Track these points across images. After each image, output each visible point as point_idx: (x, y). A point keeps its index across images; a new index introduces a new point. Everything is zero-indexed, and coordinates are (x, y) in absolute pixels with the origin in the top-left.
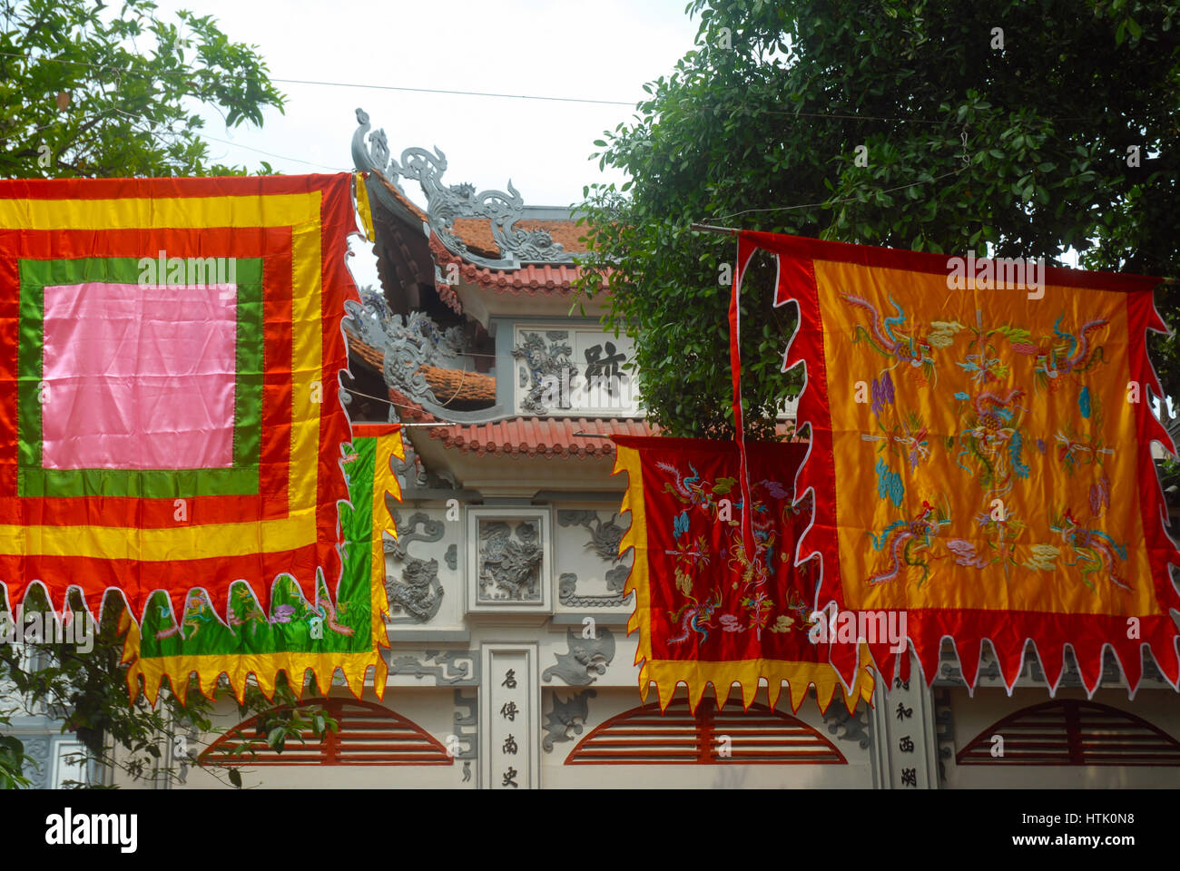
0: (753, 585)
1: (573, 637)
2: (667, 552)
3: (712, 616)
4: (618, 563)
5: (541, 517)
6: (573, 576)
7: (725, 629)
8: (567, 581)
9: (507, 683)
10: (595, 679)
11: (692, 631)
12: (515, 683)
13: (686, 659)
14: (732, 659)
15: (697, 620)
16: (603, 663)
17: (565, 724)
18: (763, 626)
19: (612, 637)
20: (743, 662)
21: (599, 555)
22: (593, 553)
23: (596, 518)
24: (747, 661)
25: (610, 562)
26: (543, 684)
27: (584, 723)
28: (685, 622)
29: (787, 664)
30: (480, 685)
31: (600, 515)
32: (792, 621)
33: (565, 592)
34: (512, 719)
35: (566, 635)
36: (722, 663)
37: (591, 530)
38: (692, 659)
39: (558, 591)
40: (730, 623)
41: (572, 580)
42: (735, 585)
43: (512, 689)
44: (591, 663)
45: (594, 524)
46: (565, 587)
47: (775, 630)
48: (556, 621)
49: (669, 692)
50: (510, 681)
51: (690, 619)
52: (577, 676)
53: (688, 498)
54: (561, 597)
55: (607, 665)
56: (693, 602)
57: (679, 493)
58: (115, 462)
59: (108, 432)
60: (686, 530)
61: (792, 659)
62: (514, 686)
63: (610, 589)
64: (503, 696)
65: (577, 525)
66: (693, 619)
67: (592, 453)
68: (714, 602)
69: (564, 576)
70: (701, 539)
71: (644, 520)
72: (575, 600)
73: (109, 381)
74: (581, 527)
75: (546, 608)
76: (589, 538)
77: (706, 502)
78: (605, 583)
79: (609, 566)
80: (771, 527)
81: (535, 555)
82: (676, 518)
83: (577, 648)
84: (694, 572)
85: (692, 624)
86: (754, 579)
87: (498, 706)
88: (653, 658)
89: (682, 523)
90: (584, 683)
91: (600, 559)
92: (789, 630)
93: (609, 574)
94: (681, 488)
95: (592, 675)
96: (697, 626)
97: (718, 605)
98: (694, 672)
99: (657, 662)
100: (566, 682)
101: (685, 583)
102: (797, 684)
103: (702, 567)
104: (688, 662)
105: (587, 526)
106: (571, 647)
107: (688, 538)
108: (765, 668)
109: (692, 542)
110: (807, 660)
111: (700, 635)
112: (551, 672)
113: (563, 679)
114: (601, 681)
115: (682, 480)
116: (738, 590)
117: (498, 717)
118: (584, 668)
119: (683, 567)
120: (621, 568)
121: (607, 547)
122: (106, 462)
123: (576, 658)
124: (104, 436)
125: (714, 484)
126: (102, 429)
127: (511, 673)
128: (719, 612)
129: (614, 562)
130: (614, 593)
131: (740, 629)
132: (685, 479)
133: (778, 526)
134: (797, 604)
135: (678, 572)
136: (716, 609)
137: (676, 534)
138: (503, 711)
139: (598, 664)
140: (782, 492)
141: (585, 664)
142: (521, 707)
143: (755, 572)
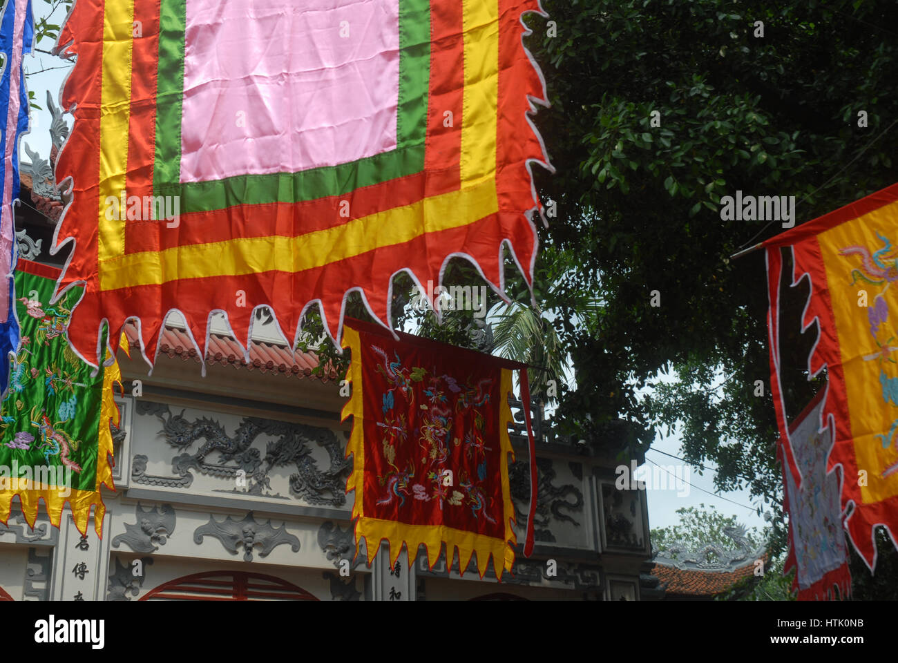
0: (437, 462)
1: (142, 510)
2: (378, 424)
3: (408, 484)
4: (183, 451)
5: (125, 404)
6: (145, 457)
7: (416, 497)
8: (140, 462)
9: (80, 545)
10: (157, 548)
11: (394, 496)
12: (88, 546)
13: (389, 519)
14: (420, 524)
15: (398, 486)
16: (165, 535)
17: (124, 586)
18: (444, 497)
19: (174, 513)
20: (428, 527)
21: (169, 442)
22: (164, 440)
23: (168, 410)
24: (431, 527)
25: (177, 449)
26: (112, 549)
27: (141, 586)
28: (389, 487)
29: (458, 532)
30: (57, 546)
31: (171, 408)
32: (463, 496)
33: (137, 471)
34: (82, 578)
35: (135, 508)
36: (413, 526)
37: (164, 421)
38: (393, 520)
39: (131, 469)
40: (420, 492)
41: (144, 461)
42: (424, 460)
43: (85, 552)
44: (154, 534)
45: (166, 416)
46: (138, 467)
47: (451, 502)
48: (130, 495)
49: (375, 547)
50: (83, 544)
51: (393, 484)
52: (142, 544)
53: (393, 379)
54: (133, 475)
55: (168, 537)
56: (395, 470)
57: (387, 374)
58: (264, 167)
59: (254, 136)
60: (391, 407)
61: (461, 529)
62: (86, 549)
63: (174, 473)
64: (77, 556)
65: (151, 414)
66: (396, 485)
67: (180, 355)
68: (409, 472)
69: (137, 457)
70: (402, 416)
71: (361, 394)
72: (144, 478)
73: (256, 80)
74: (154, 416)
75: (123, 483)
76: (161, 427)
77: (405, 386)
78: (171, 467)
79: (175, 453)
80: (448, 416)
81: (119, 435)
82: (384, 395)
83: (144, 520)
84: (396, 443)
85: (394, 488)
86: (438, 457)
87: (70, 566)
88: (365, 515)
89: (388, 400)
90: (147, 551)
91: (169, 446)
92: (460, 503)
93: (175, 459)
94: (389, 371)
95: (155, 544)
96: (398, 492)
97: (412, 476)
98: (395, 531)
99: (367, 519)
100: (132, 549)
101: (390, 452)
102: (464, 550)
103: (402, 441)
104: (390, 522)
105: (160, 416)
106: (138, 519)
107: (392, 414)
108: (445, 533)
109: (395, 418)
110: (472, 531)
111: (400, 499)
112: (121, 539)
113: (129, 545)
114: (162, 550)
115: (389, 363)
116: (426, 464)
117: (70, 575)
118: (149, 538)
119: (389, 438)
120: (185, 455)
121: (175, 437)
122: (252, 167)
123: (143, 528)
124: (250, 140)
125: (412, 372)
126: (248, 133)
127: (84, 537)
128: (413, 482)
129: (180, 450)
130: (178, 476)
131: (427, 498)
132: (391, 364)
133: (453, 415)
134: (465, 483)
135: (385, 442)
136: (410, 478)
137: (384, 409)
138: (75, 570)
139: (161, 536)
140: (457, 387)
141: (149, 534)
142: (91, 567)
143: (439, 451)
